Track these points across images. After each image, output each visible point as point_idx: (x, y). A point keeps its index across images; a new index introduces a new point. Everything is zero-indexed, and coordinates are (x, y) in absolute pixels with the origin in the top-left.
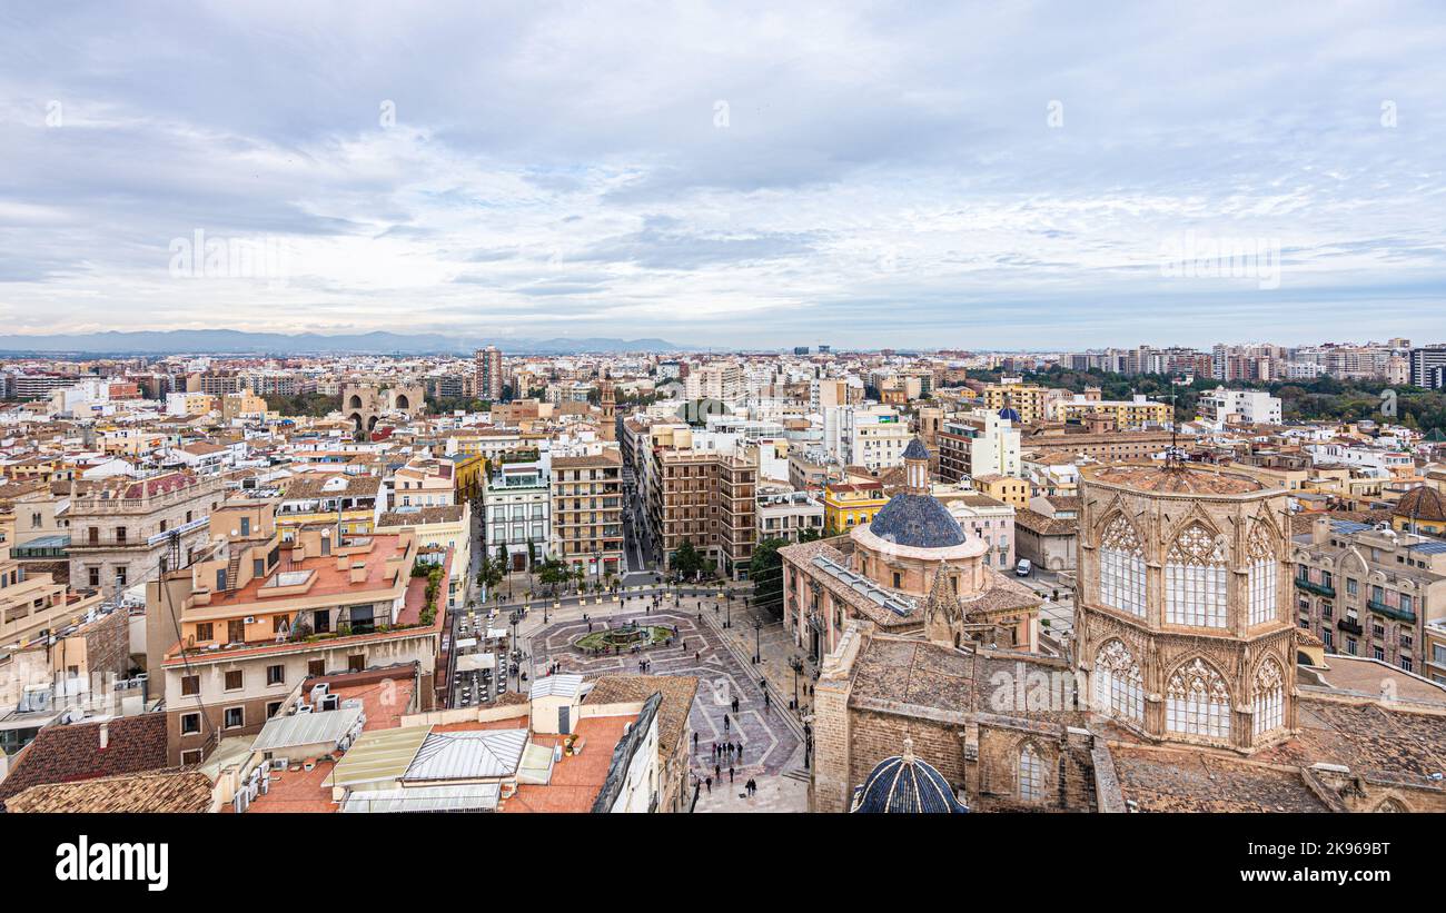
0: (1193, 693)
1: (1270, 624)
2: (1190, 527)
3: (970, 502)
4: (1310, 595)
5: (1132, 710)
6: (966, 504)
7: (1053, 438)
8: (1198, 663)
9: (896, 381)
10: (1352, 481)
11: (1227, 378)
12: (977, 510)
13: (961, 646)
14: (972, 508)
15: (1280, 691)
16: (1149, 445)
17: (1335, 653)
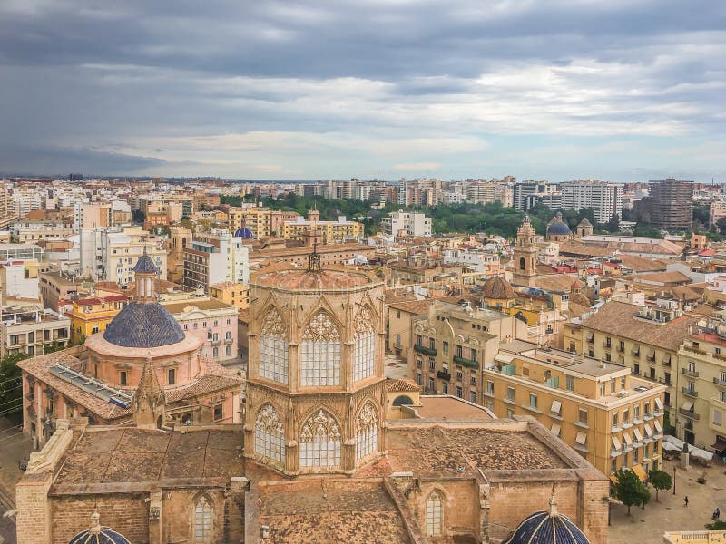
0: (318, 436)
1: (369, 378)
2: (318, 313)
3: (202, 306)
4: (423, 356)
5: (278, 456)
6: (199, 307)
7: (276, 251)
8: (321, 413)
9: (161, 206)
10: (463, 275)
11: (407, 204)
12: (208, 313)
13: (163, 426)
14: (204, 312)
15: (375, 426)
16: (344, 255)
17: (435, 394)
